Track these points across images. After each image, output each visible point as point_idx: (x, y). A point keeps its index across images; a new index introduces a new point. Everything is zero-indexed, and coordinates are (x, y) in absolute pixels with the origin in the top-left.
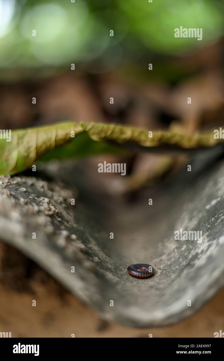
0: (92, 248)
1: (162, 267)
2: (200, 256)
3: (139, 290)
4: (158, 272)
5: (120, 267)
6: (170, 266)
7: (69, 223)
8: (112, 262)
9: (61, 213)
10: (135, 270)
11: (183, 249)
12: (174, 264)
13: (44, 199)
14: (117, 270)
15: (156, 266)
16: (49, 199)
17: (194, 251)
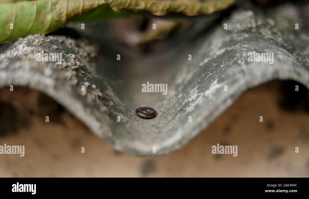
0: (108, 94)
1: (162, 110)
2: (190, 104)
3: (143, 128)
4: (159, 114)
5: (131, 109)
6: (169, 109)
7: (91, 75)
8: (124, 105)
9: (85, 66)
10: (142, 112)
11: (179, 97)
12: (172, 108)
13: (71, 55)
14: (128, 112)
15: (158, 109)
16: (75, 56)
17: (187, 100)
